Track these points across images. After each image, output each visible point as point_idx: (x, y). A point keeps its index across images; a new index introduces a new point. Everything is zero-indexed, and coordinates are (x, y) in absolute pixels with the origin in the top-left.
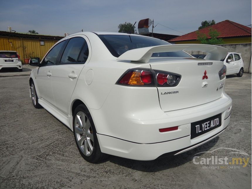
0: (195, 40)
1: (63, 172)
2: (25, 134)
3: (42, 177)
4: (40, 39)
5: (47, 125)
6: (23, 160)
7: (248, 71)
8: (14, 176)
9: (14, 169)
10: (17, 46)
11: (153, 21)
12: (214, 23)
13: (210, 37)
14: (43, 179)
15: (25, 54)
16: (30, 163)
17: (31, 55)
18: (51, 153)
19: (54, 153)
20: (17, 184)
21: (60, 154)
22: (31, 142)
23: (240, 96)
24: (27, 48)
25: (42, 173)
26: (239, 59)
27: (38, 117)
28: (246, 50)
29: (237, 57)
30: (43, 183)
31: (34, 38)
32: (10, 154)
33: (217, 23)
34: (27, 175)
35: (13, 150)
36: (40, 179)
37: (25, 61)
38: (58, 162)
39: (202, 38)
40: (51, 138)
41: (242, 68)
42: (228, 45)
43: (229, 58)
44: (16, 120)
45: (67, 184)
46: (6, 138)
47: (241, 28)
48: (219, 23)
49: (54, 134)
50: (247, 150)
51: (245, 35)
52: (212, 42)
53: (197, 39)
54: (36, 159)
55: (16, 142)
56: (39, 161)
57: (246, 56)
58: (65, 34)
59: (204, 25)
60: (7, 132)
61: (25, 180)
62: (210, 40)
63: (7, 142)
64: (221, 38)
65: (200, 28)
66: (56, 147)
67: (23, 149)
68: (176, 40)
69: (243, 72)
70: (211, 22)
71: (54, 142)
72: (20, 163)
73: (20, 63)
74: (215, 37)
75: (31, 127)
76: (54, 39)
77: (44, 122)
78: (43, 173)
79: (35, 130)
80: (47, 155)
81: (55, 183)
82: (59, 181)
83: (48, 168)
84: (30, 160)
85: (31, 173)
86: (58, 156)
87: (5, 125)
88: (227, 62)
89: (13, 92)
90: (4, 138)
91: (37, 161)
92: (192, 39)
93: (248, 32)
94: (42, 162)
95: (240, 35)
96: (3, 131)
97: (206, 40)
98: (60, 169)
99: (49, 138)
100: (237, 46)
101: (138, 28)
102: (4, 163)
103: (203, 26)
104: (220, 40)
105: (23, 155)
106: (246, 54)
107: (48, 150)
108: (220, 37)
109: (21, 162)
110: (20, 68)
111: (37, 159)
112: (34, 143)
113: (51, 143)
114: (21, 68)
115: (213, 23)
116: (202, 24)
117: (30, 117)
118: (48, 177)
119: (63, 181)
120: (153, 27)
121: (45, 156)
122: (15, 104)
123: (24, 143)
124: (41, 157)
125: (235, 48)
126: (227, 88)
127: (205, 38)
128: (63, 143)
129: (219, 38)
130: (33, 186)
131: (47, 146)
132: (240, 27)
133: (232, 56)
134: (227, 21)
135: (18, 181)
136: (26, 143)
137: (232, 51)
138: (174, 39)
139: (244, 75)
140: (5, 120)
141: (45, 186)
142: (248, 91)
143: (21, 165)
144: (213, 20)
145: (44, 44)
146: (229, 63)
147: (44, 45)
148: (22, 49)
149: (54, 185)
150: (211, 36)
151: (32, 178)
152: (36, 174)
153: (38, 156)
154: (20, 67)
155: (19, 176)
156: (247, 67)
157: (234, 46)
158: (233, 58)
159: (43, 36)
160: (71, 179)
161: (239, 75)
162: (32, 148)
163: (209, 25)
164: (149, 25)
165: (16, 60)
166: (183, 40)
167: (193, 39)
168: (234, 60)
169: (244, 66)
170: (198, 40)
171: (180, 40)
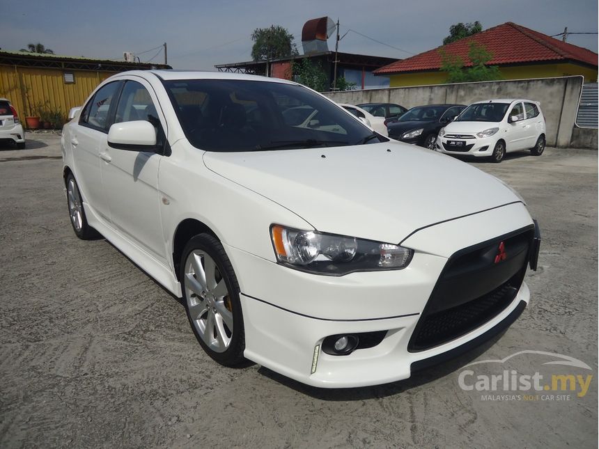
0: (437, 70)
1: (189, 361)
2: (82, 291)
3: (146, 373)
4: (63, 66)
5: (126, 271)
6: (95, 341)
7: (555, 142)
8: (86, 374)
9: (81, 360)
10: (7, 86)
11: (338, 24)
12: (480, 29)
13: (472, 64)
14: (151, 377)
15: (28, 104)
16: (112, 347)
17: (42, 108)
18: (152, 327)
19: (158, 326)
20: (99, 388)
21: (172, 328)
22: (100, 305)
23: (539, 198)
24: (31, 90)
25: (144, 365)
26: (536, 114)
27: (98, 253)
28: (551, 94)
29: (532, 111)
30: (151, 383)
31: (47, 64)
32: (63, 333)
33: (487, 31)
34: (114, 370)
35: (67, 324)
36: (143, 376)
37: (28, 121)
38: (171, 343)
39: (452, 65)
40: (142, 296)
41: (543, 136)
42: (511, 83)
43: (514, 112)
44: (49, 262)
45: (203, 384)
46: (42, 301)
47: (541, 41)
48: (492, 29)
49: (147, 289)
50: (555, 307)
51: (550, 58)
52: (475, 74)
53: (442, 66)
54: (124, 340)
55: (68, 308)
56: (132, 344)
57: (551, 107)
58: (125, 54)
59: (457, 34)
60: (39, 288)
61: (111, 379)
62: (470, 71)
63: (47, 309)
64: (496, 64)
65: (447, 41)
66: (160, 315)
67: (88, 320)
68: (391, 70)
69: (544, 144)
70: (472, 27)
71: (152, 304)
72: (91, 348)
73: (18, 128)
74: (481, 64)
75: (91, 275)
76: (98, 67)
77: (118, 265)
78: (146, 364)
79: (101, 281)
80: (145, 332)
81: (178, 382)
82: (184, 378)
83: (156, 356)
84: (111, 343)
85: (122, 366)
86: (169, 332)
87: (29, 274)
88: (510, 121)
89: (21, 199)
90: (36, 300)
91: (125, 343)
92: (428, 68)
93: (554, 52)
94: (138, 344)
95: (537, 59)
96: (28, 286)
97: (461, 71)
98: (181, 356)
99: (138, 298)
100: (532, 83)
101: (302, 40)
102: (56, 349)
103: (453, 36)
104: (494, 70)
105: (93, 332)
106: (550, 102)
107: (143, 320)
108: (493, 63)
109: (92, 346)
110: (18, 141)
111: (126, 339)
112: (108, 307)
113: (147, 308)
114: (22, 140)
115: (477, 30)
116: (451, 31)
117: (81, 255)
118: (159, 372)
119: (193, 378)
120: (338, 37)
121: (142, 333)
122: (34, 226)
123: (87, 309)
124: (133, 336)
125: (527, 88)
126: (511, 182)
127: (460, 66)
128: (172, 306)
129: (492, 65)
130: (133, 390)
131: (139, 314)
132: (538, 39)
133: (521, 107)
134: (510, 26)
135: (99, 382)
136: (90, 308)
137: (520, 95)
138: (387, 66)
139: (546, 152)
140: (25, 263)
141: (159, 388)
142: (555, 187)
143: (93, 351)
144: (477, 23)
145: (74, 79)
146: (515, 125)
147: (74, 83)
148: (19, 91)
149: (176, 387)
150: (472, 61)
151: (126, 375)
152: (133, 368)
153: (125, 333)
154: (19, 137)
155: (98, 374)
156: (554, 133)
157: (525, 85)
158: (522, 112)
159: (71, 60)
160: (208, 373)
161: (534, 151)
162: (108, 319)
163: (468, 35)
164: (328, 33)
165: (9, 119)
166: (409, 69)
167: (431, 67)
168: (525, 117)
169: (546, 130)
170: (442, 71)
171: (402, 70)
